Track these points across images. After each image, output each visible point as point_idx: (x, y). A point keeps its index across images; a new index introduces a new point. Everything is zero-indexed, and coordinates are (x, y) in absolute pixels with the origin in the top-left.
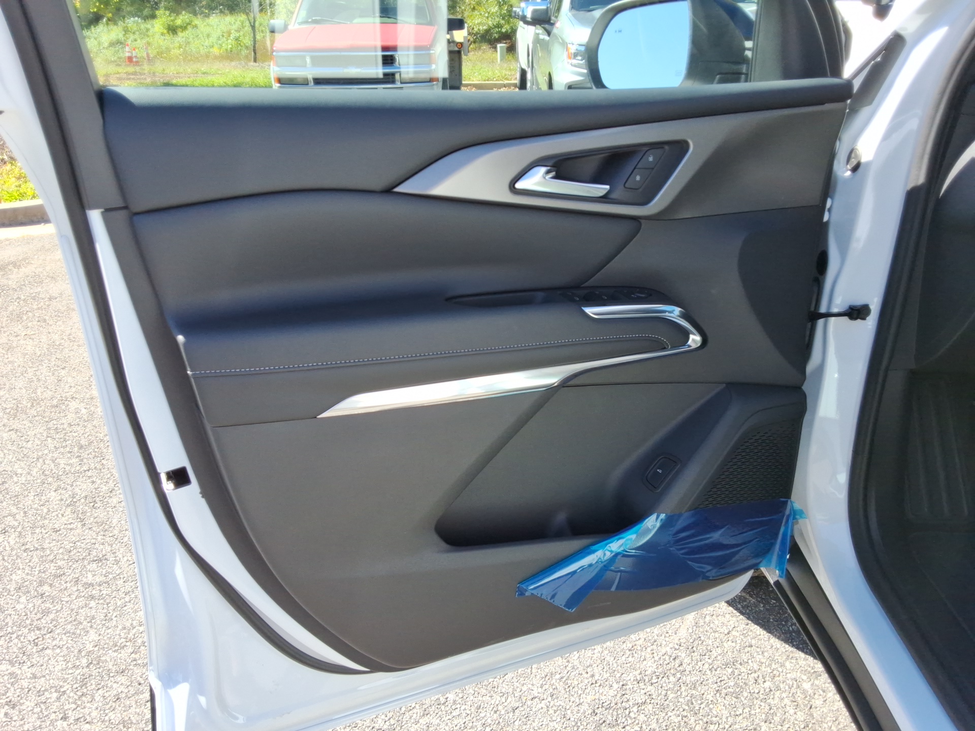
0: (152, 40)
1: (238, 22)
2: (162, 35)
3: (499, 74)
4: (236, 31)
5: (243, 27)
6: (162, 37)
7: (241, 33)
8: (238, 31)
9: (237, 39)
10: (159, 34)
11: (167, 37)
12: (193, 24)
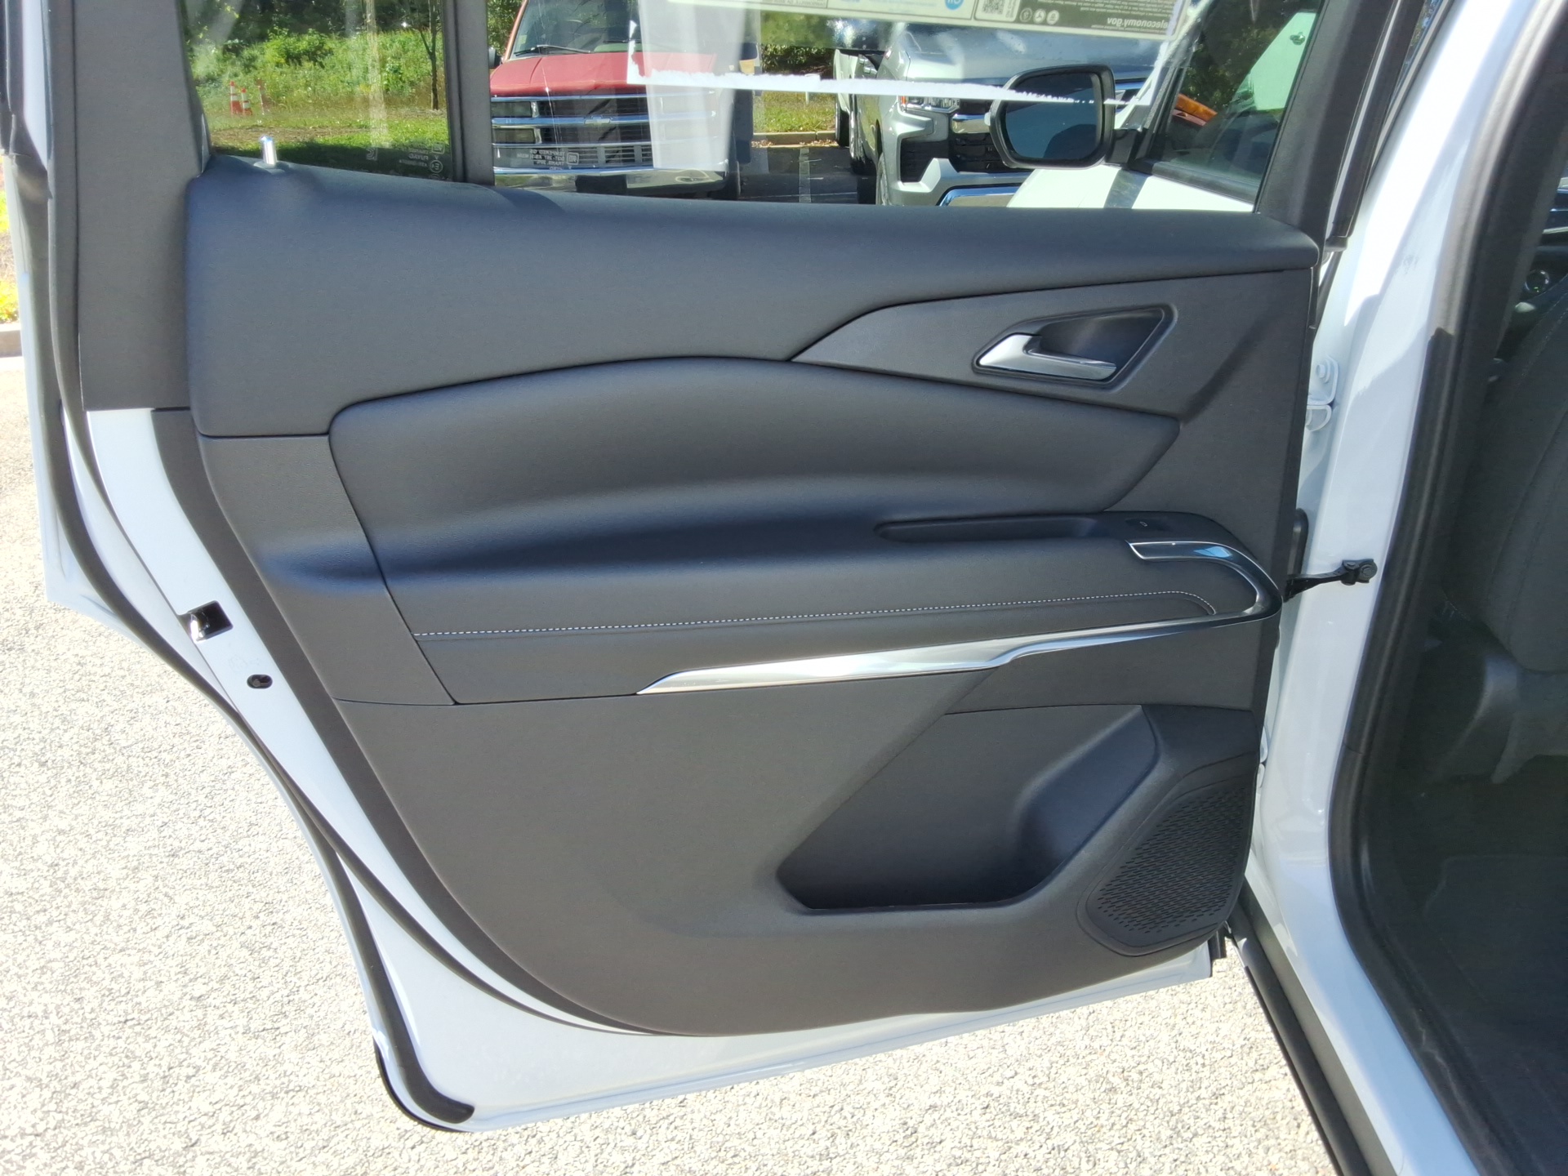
0: (262, 74)
1: (397, 44)
2: (277, 66)
3: (808, 121)
4: (393, 57)
5: (405, 52)
6: (279, 70)
7: (402, 61)
8: (396, 57)
9: (396, 71)
10: (274, 64)
11: (285, 69)
12: (326, 47)
